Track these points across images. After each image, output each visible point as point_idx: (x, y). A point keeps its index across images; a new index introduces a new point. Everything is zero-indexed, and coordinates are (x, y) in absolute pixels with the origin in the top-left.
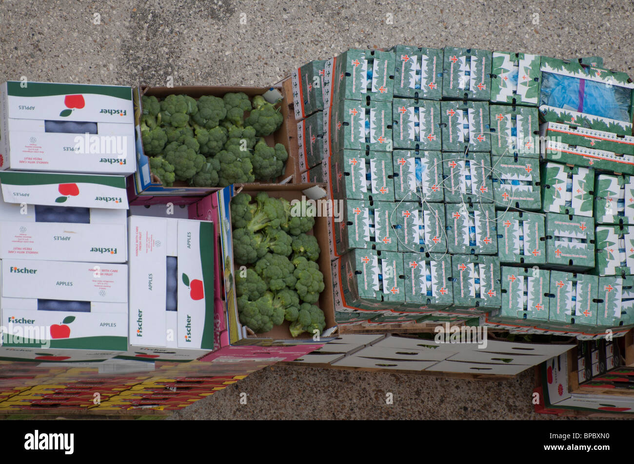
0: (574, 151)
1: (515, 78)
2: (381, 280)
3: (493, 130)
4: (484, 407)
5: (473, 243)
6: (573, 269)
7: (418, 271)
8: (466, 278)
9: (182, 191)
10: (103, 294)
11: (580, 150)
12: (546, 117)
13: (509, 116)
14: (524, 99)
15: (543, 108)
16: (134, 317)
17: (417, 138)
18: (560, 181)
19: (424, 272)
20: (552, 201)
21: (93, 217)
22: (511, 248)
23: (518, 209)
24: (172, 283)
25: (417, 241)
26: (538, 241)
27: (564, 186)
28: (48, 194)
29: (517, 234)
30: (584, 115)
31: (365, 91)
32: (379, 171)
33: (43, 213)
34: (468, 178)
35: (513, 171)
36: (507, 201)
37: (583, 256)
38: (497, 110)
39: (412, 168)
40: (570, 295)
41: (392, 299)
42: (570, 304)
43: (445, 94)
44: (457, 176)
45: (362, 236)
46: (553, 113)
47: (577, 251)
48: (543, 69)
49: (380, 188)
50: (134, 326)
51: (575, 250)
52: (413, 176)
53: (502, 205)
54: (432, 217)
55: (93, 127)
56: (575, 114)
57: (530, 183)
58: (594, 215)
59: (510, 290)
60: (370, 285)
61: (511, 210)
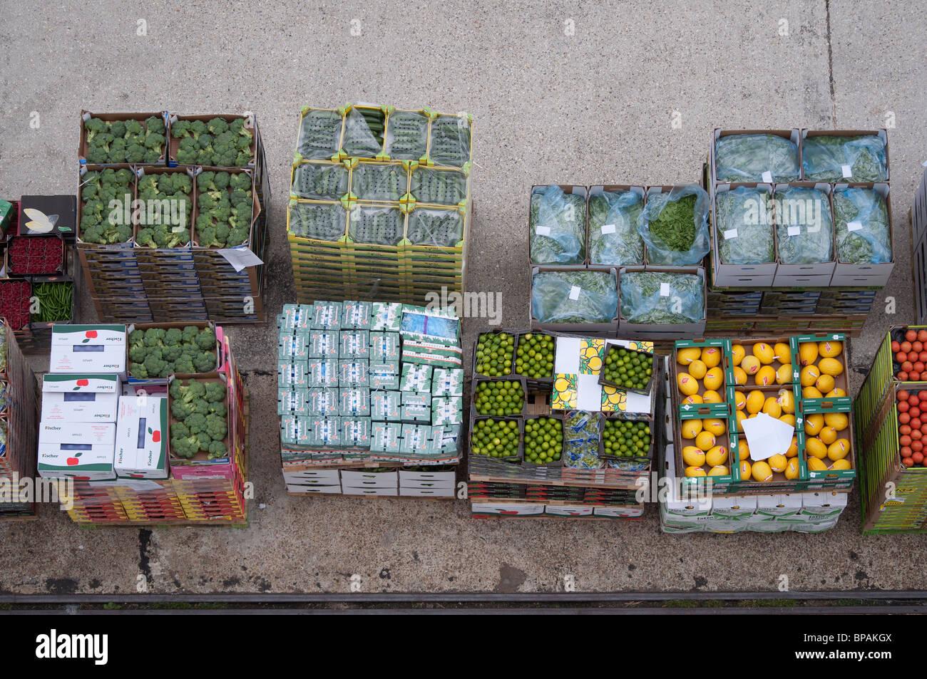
0: (419, 356)
1: (386, 316)
2: (296, 432)
3: (371, 346)
4: (443, 516)
5: (354, 410)
6: (416, 422)
7: (319, 426)
8: (349, 429)
9: (151, 381)
10: (99, 440)
11: (423, 355)
12: (404, 337)
13: (381, 338)
14: (391, 328)
15: (401, 333)
16: (118, 452)
17: (323, 352)
18: (411, 373)
19: (323, 427)
20: (405, 384)
21: (97, 396)
22: (379, 412)
23: (384, 390)
24: (142, 433)
25: (320, 409)
26: (396, 407)
27: (413, 376)
28: (70, 386)
29: (383, 404)
30: (427, 336)
31: (293, 327)
32: (300, 371)
33: (69, 396)
34: (354, 373)
35: (382, 369)
36: (377, 385)
37: (424, 415)
38: (374, 335)
39: (320, 369)
40: (413, 438)
41: (302, 443)
42: (413, 442)
43: (342, 327)
44: (347, 372)
45: (286, 408)
46: (408, 335)
47: (419, 412)
48: (403, 311)
49: (299, 380)
50: (117, 457)
51: (418, 412)
52: (320, 373)
53: (375, 388)
54: (330, 396)
55: (101, 348)
56: (422, 335)
57: (393, 375)
58: (431, 392)
59: (376, 436)
60: (289, 435)
61: (379, 390)
